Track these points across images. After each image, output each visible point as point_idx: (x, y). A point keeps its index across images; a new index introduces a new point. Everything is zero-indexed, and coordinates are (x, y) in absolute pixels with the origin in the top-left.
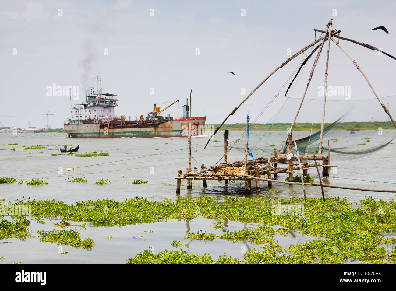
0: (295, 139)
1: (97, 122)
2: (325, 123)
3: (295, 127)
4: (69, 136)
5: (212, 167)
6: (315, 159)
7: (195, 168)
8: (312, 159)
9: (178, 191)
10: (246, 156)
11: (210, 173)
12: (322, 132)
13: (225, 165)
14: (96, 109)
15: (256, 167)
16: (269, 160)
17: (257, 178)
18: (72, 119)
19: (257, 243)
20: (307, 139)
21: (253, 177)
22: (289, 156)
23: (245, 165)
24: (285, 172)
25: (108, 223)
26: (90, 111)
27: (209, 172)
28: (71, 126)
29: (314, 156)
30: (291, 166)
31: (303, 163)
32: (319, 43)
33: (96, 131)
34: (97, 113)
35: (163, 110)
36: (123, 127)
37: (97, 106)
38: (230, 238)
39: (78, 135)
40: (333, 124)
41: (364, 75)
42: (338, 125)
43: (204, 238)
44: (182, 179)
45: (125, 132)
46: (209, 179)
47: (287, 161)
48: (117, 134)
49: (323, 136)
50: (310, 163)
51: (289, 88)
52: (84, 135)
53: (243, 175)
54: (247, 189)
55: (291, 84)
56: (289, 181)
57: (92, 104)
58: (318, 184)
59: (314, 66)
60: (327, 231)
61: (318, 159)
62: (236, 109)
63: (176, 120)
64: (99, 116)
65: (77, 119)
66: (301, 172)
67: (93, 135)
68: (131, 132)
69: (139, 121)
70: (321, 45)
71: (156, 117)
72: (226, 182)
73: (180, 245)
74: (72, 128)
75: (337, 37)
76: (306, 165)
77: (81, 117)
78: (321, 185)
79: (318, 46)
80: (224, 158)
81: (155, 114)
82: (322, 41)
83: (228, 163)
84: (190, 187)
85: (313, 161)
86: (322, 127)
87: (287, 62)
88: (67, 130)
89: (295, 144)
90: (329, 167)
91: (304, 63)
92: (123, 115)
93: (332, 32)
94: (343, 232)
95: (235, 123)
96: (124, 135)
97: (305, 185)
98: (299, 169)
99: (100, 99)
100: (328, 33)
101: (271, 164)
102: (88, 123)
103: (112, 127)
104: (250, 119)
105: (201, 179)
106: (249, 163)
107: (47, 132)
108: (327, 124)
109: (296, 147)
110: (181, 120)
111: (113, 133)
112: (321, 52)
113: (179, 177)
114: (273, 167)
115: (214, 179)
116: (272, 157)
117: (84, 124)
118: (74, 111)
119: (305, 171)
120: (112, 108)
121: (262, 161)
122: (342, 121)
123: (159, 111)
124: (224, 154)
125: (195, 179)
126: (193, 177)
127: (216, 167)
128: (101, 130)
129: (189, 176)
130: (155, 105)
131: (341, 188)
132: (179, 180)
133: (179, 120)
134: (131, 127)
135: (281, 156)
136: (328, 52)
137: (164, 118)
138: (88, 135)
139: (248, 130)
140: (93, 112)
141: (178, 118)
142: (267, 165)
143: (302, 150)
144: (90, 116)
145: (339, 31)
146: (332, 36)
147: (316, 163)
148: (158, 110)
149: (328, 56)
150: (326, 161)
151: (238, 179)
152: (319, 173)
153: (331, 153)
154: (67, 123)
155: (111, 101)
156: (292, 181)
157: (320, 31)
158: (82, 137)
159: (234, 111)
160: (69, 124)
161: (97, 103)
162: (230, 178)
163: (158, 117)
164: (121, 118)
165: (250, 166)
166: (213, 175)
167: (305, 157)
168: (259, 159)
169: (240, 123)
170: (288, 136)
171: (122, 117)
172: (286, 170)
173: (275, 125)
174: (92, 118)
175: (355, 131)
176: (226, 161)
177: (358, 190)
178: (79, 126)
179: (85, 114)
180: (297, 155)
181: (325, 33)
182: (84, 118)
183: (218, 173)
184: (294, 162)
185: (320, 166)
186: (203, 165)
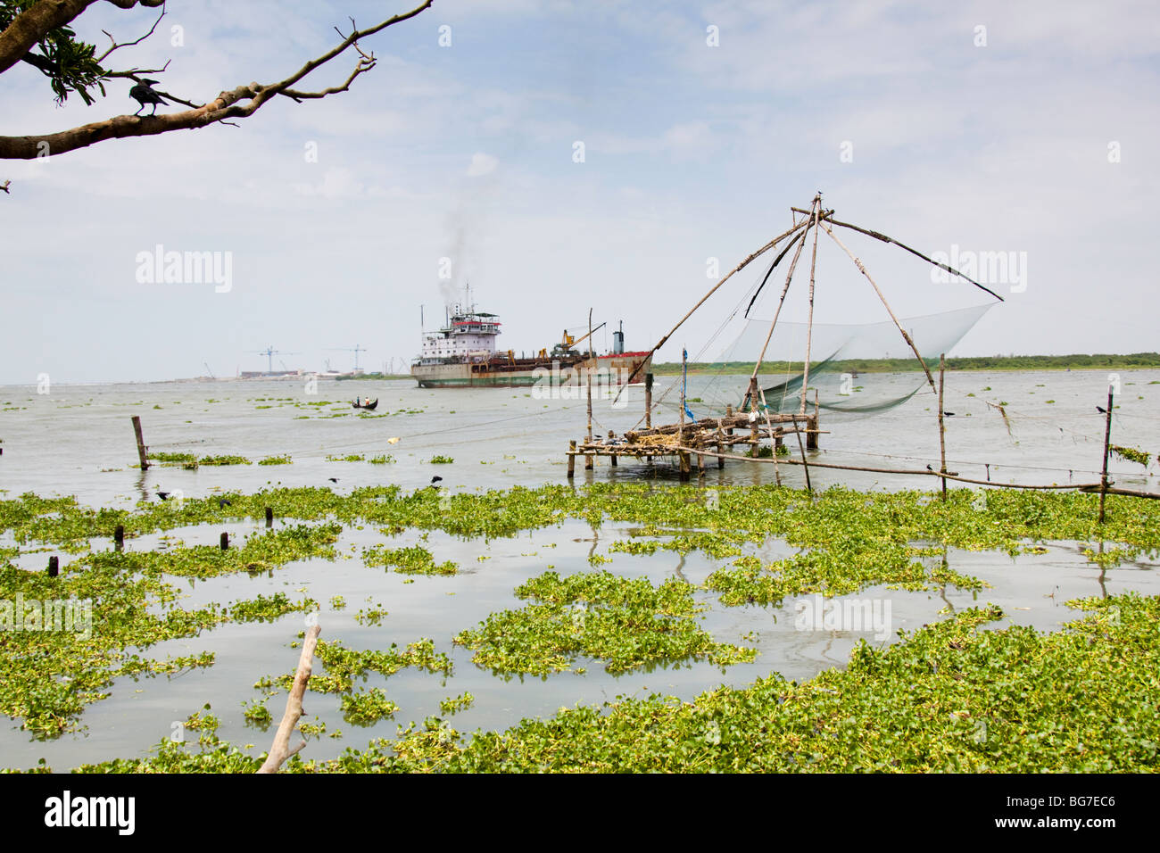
0: (761, 388)
1: (467, 361)
2: (811, 361)
3: (763, 367)
4: (420, 385)
5: (625, 435)
6: (795, 420)
7: (598, 436)
8: (790, 421)
9: (571, 475)
10: (682, 417)
11: (623, 445)
12: (805, 376)
13: (647, 432)
14: (466, 339)
15: (698, 434)
16: (720, 423)
17: (700, 452)
18: (425, 357)
19: (716, 556)
20: (780, 388)
21: (693, 450)
22: (752, 416)
23: (681, 431)
24: (746, 443)
25: (467, 531)
26: (454, 343)
27: (621, 443)
28: (424, 368)
29: (793, 416)
30: (756, 432)
31: (775, 428)
32: (799, 231)
33: (465, 377)
34: (465, 347)
35: (580, 340)
36: (512, 370)
37: (468, 334)
38: (677, 548)
39: (436, 384)
40: (823, 363)
41: (873, 284)
42: (833, 365)
43: (640, 550)
44: (577, 454)
45: (515, 378)
46: (621, 455)
47: (749, 423)
48: (502, 382)
49: (807, 382)
50: (786, 427)
51: (751, 304)
52: (446, 383)
53: (676, 447)
54: (683, 472)
55: (755, 298)
56: (753, 457)
57: (459, 331)
58: (799, 461)
59: (793, 268)
60: (823, 537)
61: (799, 421)
62: (666, 339)
63: (602, 357)
64: (471, 351)
65: (433, 356)
66: (771, 442)
67: (461, 383)
68: (525, 378)
69: (538, 358)
70: (802, 233)
71: (568, 352)
72: (649, 458)
73: (603, 561)
74: (425, 372)
75: (828, 220)
76: (780, 430)
77: (440, 352)
78: (805, 464)
79: (797, 236)
80: (645, 419)
81: (565, 347)
82: (805, 228)
83: (652, 429)
84: (590, 467)
85: (793, 424)
86: (806, 368)
87: (747, 262)
88: (417, 374)
89: (763, 397)
90: (817, 433)
91: (776, 264)
92: (510, 349)
93: (821, 212)
94: (853, 539)
95: (664, 363)
96: (514, 382)
97: (778, 462)
98: (769, 436)
99: (472, 322)
100: (814, 214)
101: (723, 430)
102: (452, 363)
103: (492, 369)
104: (689, 355)
105: (609, 454)
106: (686, 428)
107: (356, 379)
108: (814, 362)
109: (764, 401)
110: (610, 356)
111: (494, 380)
112: (803, 245)
113: (572, 452)
114: (726, 434)
115: (629, 455)
116: (724, 417)
117: (446, 364)
118: (428, 343)
119: (778, 441)
120: (491, 337)
121: (710, 425)
122: (839, 358)
123: (572, 342)
124: (645, 412)
125: (598, 454)
126: (595, 452)
127: (633, 435)
128: (474, 374)
129: (588, 451)
130: (565, 331)
131: (836, 467)
132: (572, 457)
133: (607, 357)
134: (524, 369)
135: (739, 415)
136: (815, 245)
137: (582, 354)
138: (451, 383)
139: (685, 374)
140: (460, 344)
141: (605, 354)
142: (716, 430)
143: (774, 406)
144: (454, 351)
145: (832, 212)
146: (820, 219)
147: (796, 427)
148: (571, 340)
149: (815, 252)
150: (812, 423)
151: (668, 454)
152: (801, 444)
153: (821, 411)
154: (416, 362)
155: (491, 326)
156: (757, 457)
157: (801, 211)
158: (442, 386)
159: (662, 343)
160: (419, 365)
161: (467, 330)
162: (656, 452)
163: (571, 353)
164: (507, 354)
165: (689, 431)
166: (627, 449)
167: (778, 417)
168: (703, 421)
169: (672, 362)
170: (750, 383)
171: (509, 352)
172: (748, 438)
173: (729, 365)
174: (458, 353)
175: (858, 375)
176: (649, 424)
177: (865, 470)
178: (436, 367)
179: (447, 349)
180: (766, 415)
181: (809, 214)
182: (444, 355)
183: (637, 445)
184: (760, 427)
185: (802, 431)
186: (611, 432)
